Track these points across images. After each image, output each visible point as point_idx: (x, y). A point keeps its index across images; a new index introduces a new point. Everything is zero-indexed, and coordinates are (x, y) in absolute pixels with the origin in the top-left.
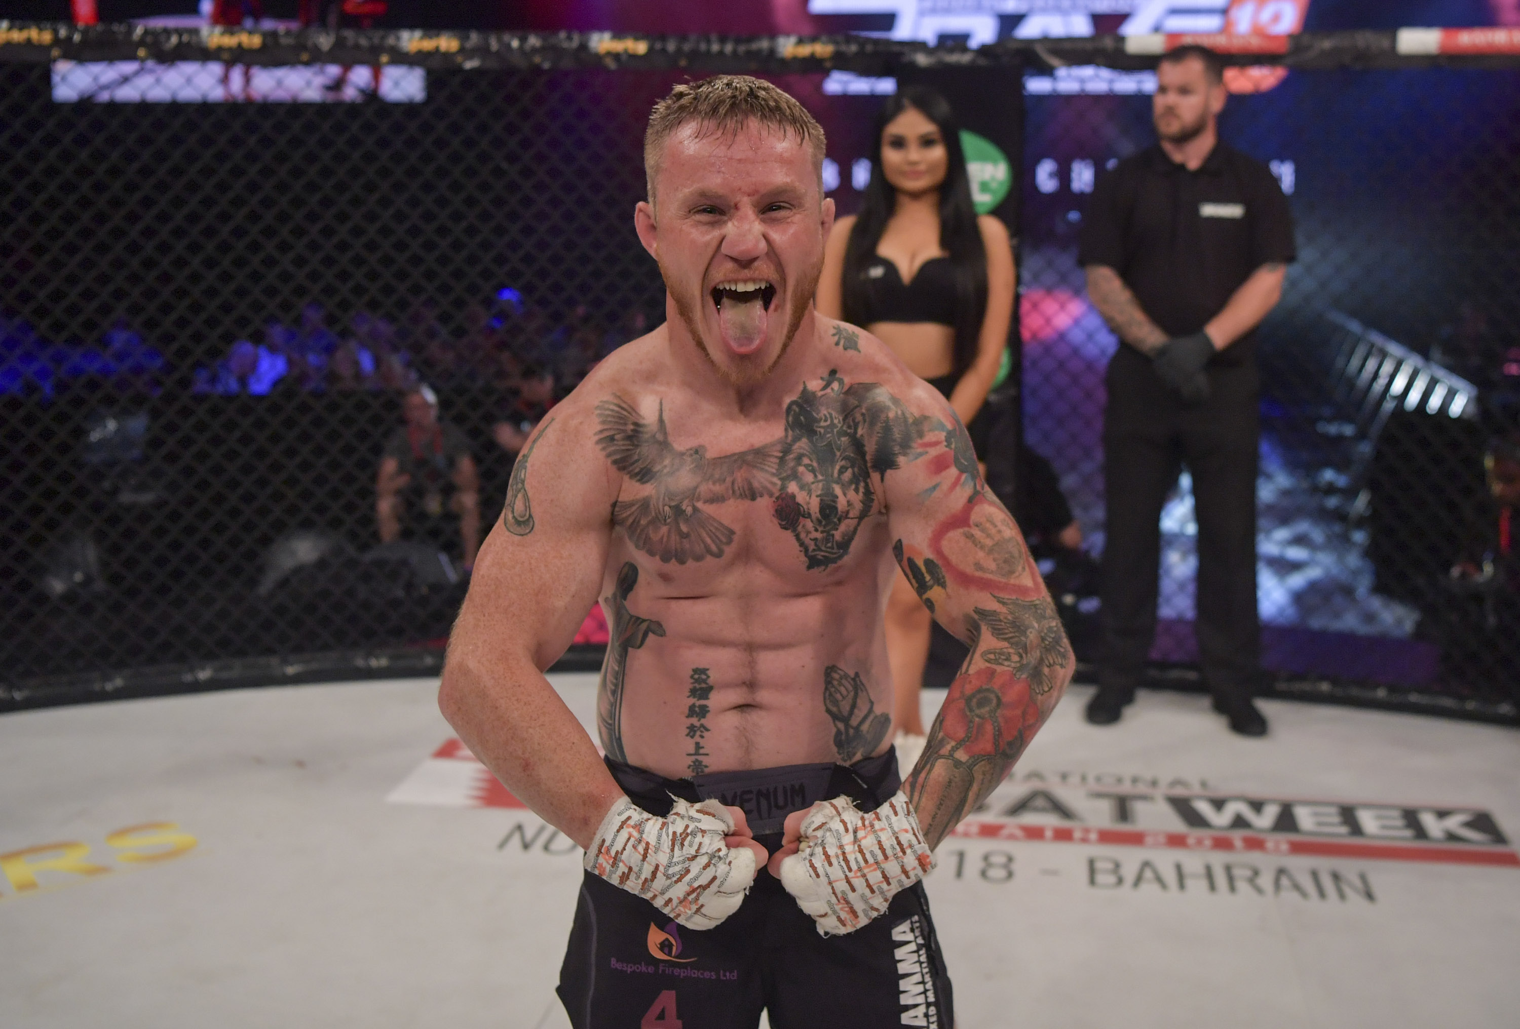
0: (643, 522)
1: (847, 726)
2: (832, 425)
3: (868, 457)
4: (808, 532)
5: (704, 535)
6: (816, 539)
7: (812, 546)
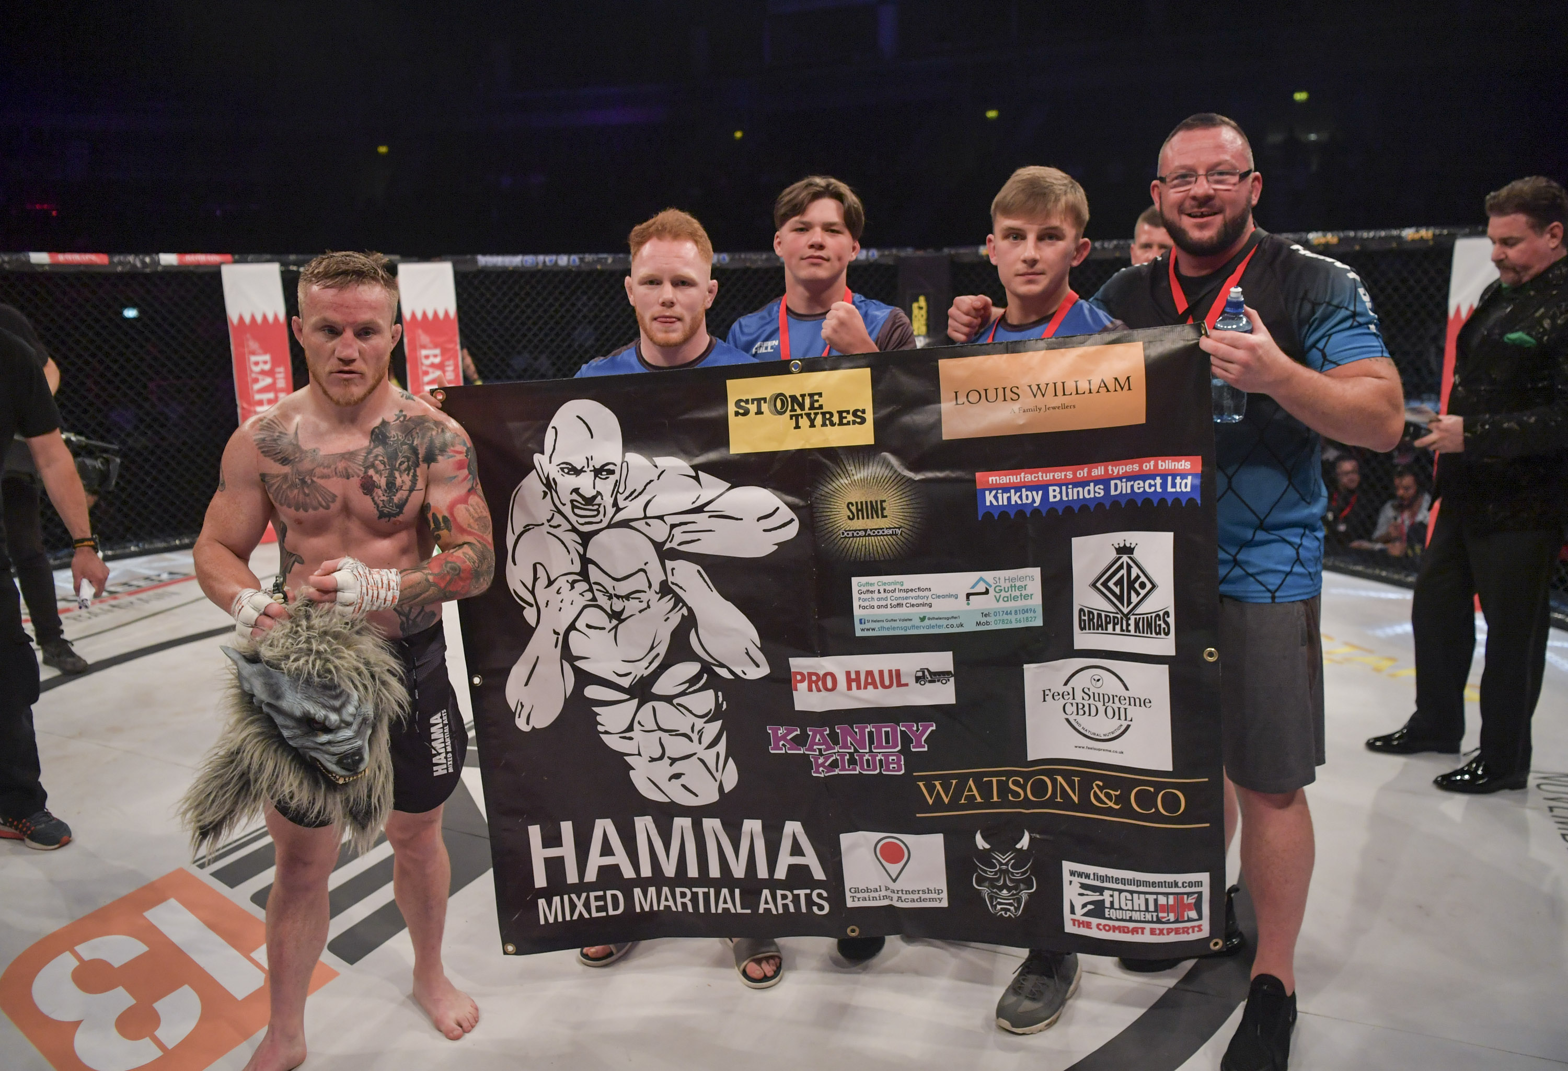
0: (284, 487)
1: (408, 619)
2: (398, 439)
3: (420, 456)
4: (379, 497)
5: (318, 495)
6: (383, 501)
7: (381, 505)
